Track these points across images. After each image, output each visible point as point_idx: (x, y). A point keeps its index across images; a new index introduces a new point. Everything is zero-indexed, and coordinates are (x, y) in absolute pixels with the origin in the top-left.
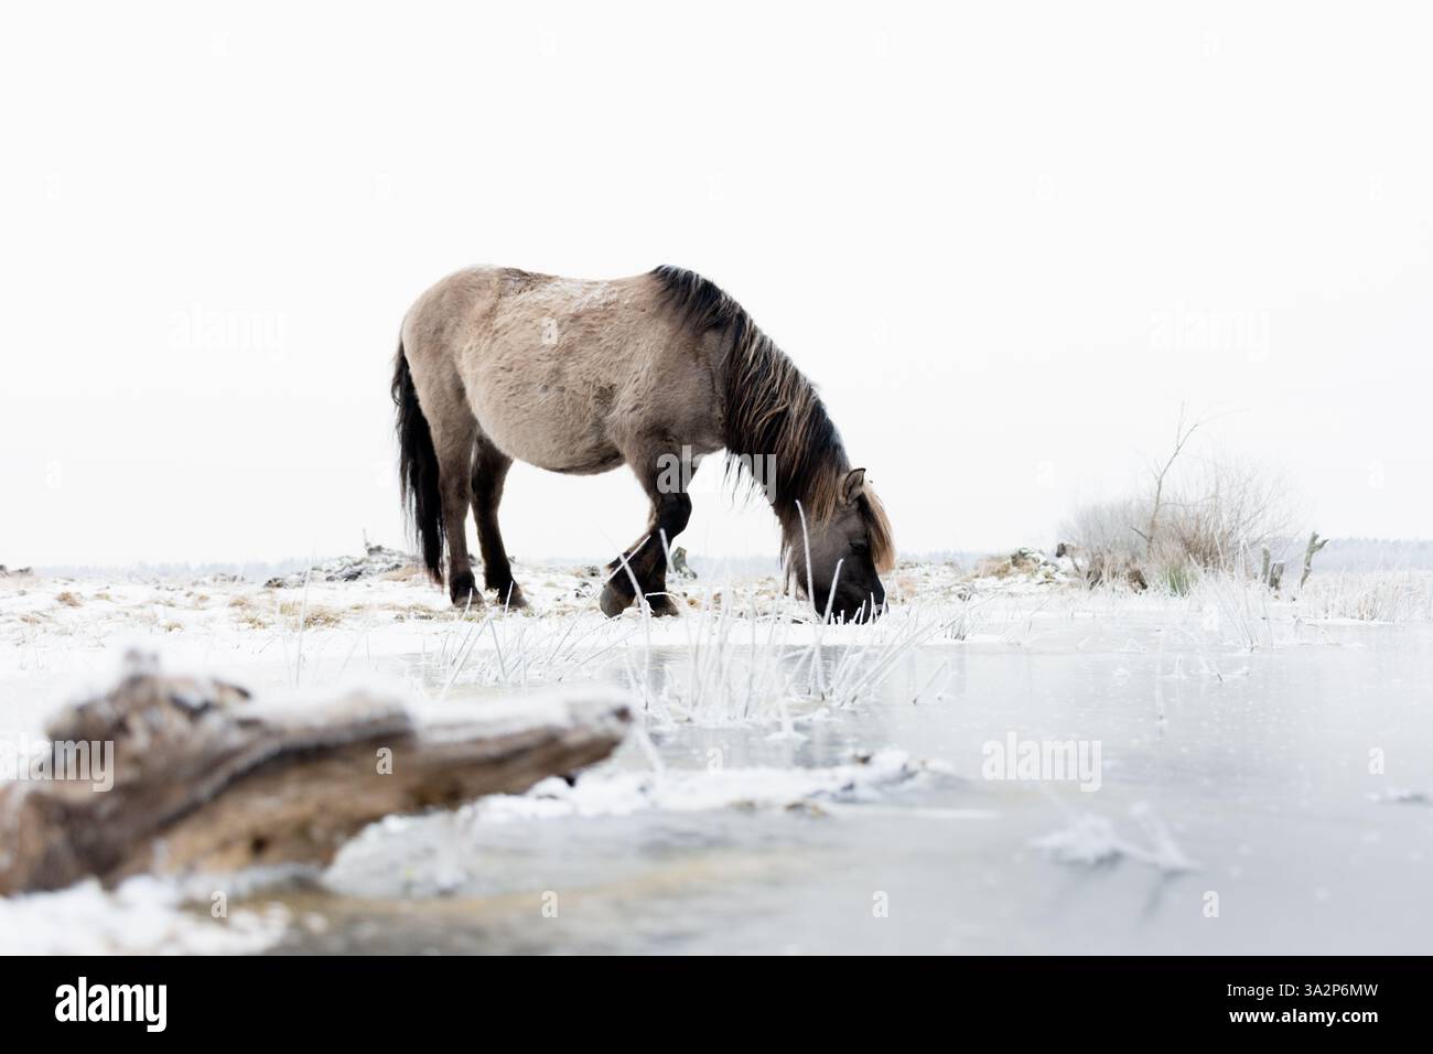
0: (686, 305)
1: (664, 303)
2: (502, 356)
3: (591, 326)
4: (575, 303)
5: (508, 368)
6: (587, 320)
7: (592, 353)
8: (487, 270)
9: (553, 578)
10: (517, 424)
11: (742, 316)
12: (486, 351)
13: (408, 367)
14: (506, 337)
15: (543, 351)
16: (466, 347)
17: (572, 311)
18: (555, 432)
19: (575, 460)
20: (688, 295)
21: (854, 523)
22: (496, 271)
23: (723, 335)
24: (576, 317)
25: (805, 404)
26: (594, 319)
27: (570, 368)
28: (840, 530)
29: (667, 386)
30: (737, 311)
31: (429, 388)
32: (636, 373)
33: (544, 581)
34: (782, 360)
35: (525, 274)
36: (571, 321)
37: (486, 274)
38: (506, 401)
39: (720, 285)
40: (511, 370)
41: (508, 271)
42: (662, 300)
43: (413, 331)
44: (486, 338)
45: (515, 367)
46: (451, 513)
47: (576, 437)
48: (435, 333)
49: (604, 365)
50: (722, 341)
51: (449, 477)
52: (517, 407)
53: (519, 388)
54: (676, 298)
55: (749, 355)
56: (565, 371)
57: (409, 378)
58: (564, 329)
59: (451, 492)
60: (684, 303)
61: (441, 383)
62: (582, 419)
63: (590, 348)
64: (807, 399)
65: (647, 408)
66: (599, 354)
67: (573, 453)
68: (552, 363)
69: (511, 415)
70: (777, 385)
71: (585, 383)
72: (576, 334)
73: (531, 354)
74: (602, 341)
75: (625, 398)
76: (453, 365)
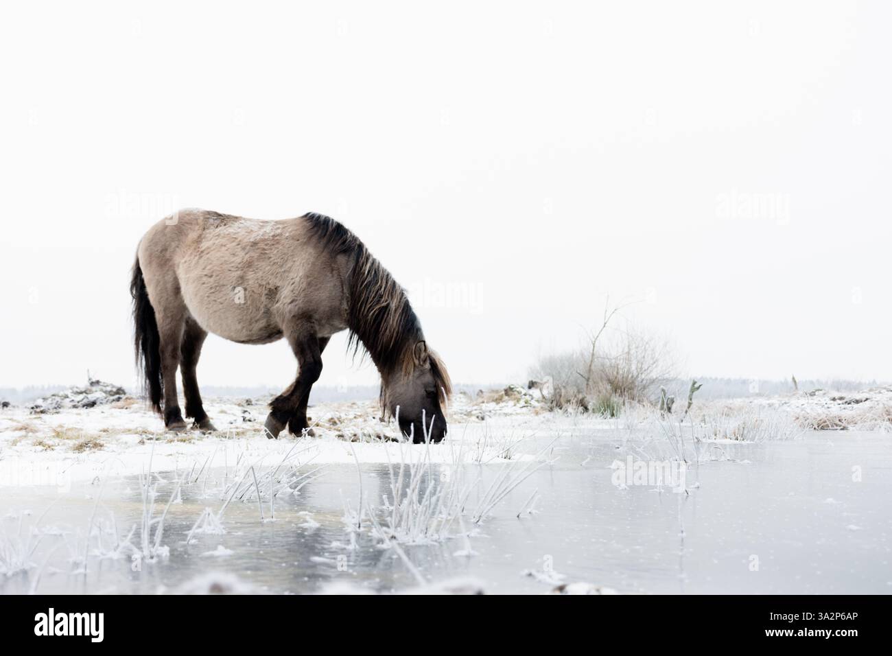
0: (326, 237)
1: (312, 236)
2: (205, 267)
3: (264, 249)
4: (254, 235)
5: (209, 275)
6: (262, 245)
7: (265, 266)
8: (196, 212)
9: (224, 407)
10: (215, 312)
11: (361, 246)
12: (195, 264)
13: (141, 274)
14: (208, 256)
15: (233, 265)
16: (183, 261)
17: (252, 240)
18: (240, 317)
19: (252, 335)
20: (327, 231)
21: (428, 378)
22: (202, 213)
23: (349, 256)
24: (255, 244)
25: (400, 302)
26: (266, 245)
27: (251, 275)
28: (419, 382)
29: (313, 288)
30: (358, 243)
31: (157, 286)
32: (292, 279)
33: (219, 409)
34: (386, 274)
35: (220, 215)
36: (252, 246)
37: (194, 214)
38: (208, 297)
39: (347, 225)
40: (211, 276)
41: (209, 213)
42: (310, 234)
43: (146, 250)
44: (196, 256)
45: (214, 274)
46: (167, 368)
47: (253, 320)
48: (161, 252)
49: (272, 274)
50: (348, 261)
51: (167, 344)
52: (215, 301)
53: (218, 288)
54: (320, 231)
55: (365, 270)
56: (247, 278)
57: (142, 281)
58: (246, 251)
59: (168, 354)
60: (325, 236)
61: (165, 283)
62: (258, 310)
63: (263, 263)
64: (401, 299)
65: (300, 303)
66: (269, 267)
67: (250, 331)
68: (239, 272)
69: (211, 305)
70: (383, 289)
71: (260, 285)
72: (255, 255)
73: (225, 267)
74: (271, 259)
75: (285, 295)
76: (174, 272)
